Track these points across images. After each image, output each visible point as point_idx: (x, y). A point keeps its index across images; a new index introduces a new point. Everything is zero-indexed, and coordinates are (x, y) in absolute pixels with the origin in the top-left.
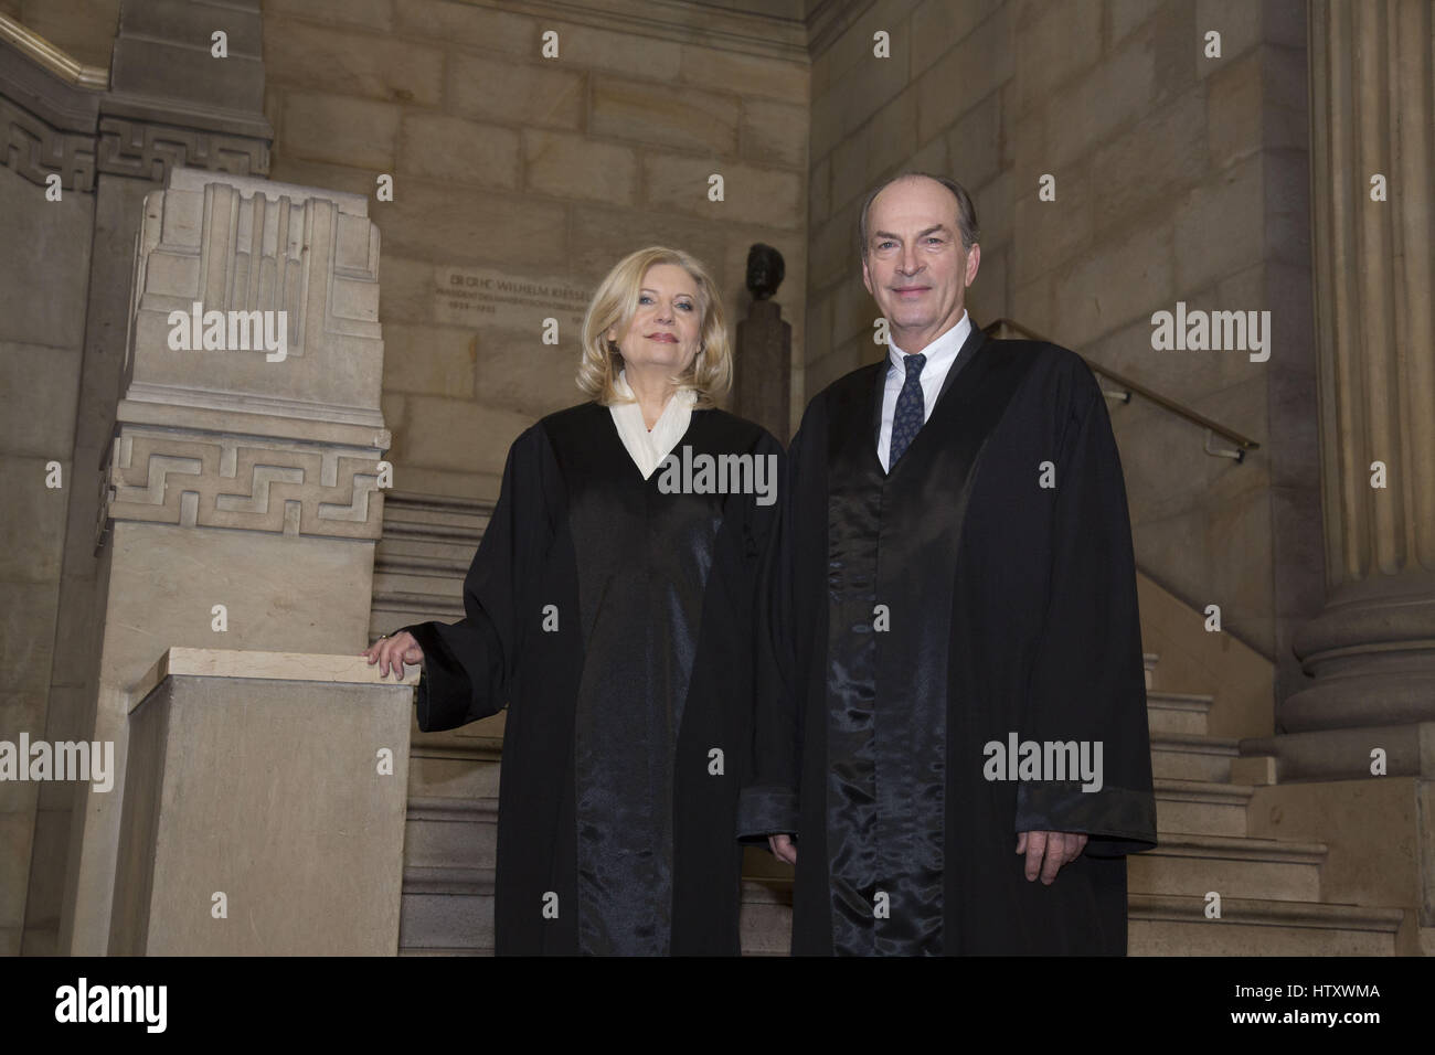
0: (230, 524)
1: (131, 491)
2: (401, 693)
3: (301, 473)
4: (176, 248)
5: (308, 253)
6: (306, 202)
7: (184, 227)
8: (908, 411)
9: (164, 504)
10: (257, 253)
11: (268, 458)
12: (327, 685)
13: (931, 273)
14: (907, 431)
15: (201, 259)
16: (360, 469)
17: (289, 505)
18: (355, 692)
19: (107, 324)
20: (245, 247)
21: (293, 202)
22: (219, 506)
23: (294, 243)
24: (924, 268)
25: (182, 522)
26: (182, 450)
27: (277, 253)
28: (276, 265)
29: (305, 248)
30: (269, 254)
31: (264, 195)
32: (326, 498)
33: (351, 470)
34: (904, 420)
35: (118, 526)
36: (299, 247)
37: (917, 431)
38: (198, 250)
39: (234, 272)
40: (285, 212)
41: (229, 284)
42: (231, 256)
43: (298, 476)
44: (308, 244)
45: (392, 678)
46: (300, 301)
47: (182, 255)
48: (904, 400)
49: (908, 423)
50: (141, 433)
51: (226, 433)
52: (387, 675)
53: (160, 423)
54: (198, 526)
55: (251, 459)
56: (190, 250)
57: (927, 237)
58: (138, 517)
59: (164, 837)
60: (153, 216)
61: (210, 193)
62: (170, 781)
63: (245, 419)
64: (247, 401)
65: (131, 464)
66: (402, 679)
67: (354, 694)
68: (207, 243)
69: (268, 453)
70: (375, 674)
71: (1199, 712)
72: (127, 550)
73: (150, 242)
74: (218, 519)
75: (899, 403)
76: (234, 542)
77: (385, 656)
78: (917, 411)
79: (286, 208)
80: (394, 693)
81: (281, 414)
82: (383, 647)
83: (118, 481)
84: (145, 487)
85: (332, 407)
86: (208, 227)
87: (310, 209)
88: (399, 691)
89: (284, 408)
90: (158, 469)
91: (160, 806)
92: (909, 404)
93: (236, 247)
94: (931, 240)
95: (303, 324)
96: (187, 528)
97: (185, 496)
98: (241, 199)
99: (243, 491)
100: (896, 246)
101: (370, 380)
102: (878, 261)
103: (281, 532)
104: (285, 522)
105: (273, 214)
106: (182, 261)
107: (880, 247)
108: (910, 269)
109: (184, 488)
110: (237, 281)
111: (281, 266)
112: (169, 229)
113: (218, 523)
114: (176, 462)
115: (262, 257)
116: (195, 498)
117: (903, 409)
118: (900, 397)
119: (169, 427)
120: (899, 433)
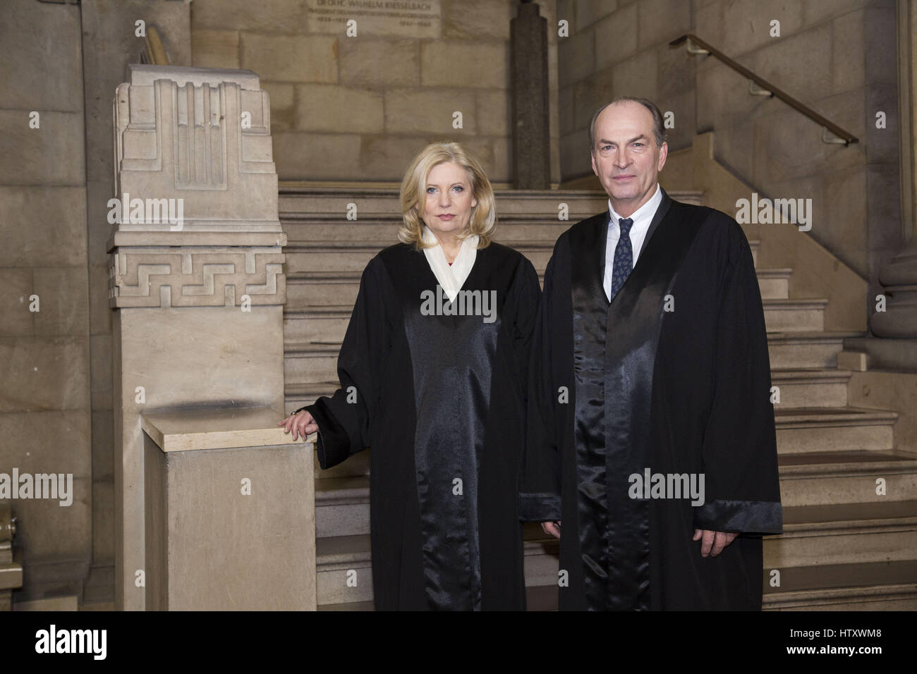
0: (191, 304)
1: (129, 289)
2: (306, 448)
3: (233, 266)
4: (139, 126)
5: (224, 120)
6: (220, 86)
7: (143, 111)
8: (622, 258)
9: (150, 295)
10: (192, 125)
11: (211, 259)
12: (260, 448)
13: (636, 166)
14: (622, 272)
15: (156, 131)
16: (269, 260)
17: (227, 288)
18: (278, 450)
19: (98, 98)
20: (184, 121)
21: (211, 86)
22: (183, 293)
23: (215, 115)
24: (632, 163)
25: (162, 305)
26: (157, 259)
27: (204, 124)
28: (204, 131)
29: (222, 118)
30: (199, 124)
31: (192, 84)
32: (250, 281)
33: (264, 262)
34: (620, 264)
35: (123, 311)
36: (218, 117)
37: (628, 272)
38: (154, 126)
39: (178, 140)
40: (207, 94)
41: (176, 148)
42: (175, 128)
43: (231, 269)
44: (223, 114)
45: (300, 440)
46: (222, 154)
47: (144, 130)
48: (620, 250)
49: (623, 266)
50: (130, 251)
51: (184, 246)
52: (296, 439)
53: (142, 244)
54: (172, 306)
55: (201, 261)
56: (149, 126)
57: (633, 142)
58: (135, 305)
59: (172, 549)
60: (123, 102)
61: (158, 87)
62: (172, 516)
63: (195, 236)
64: (195, 224)
65: (127, 272)
66: (306, 440)
67: (277, 452)
68: (159, 122)
69: (211, 256)
70: (289, 439)
71: (819, 310)
72: (130, 326)
73: (123, 122)
74: (184, 301)
75: (616, 252)
76: (195, 315)
77: (295, 427)
78: (628, 258)
79: (207, 91)
80: (302, 448)
81: (216, 231)
82: (293, 422)
83: (120, 283)
84: (137, 285)
85: (249, 221)
86: (159, 111)
87: (223, 91)
88: (305, 446)
89: (218, 226)
90: (144, 272)
91: (168, 531)
92: (623, 253)
93: (178, 122)
94: (637, 144)
95: (225, 169)
96: (166, 308)
97: (162, 288)
98: (178, 88)
99: (197, 282)
100: (613, 148)
101: (271, 201)
102: (602, 158)
103: (224, 306)
104: (226, 298)
105: (200, 95)
106: (144, 134)
107: (603, 149)
108: (623, 164)
109: (161, 284)
110: (181, 145)
111: (208, 132)
112: (134, 113)
113: (184, 304)
114: (154, 268)
115: (196, 126)
116: (168, 289)
117: (619, 256)
118: (617, 247)
119: (148, 246)
120: (617, 273)
